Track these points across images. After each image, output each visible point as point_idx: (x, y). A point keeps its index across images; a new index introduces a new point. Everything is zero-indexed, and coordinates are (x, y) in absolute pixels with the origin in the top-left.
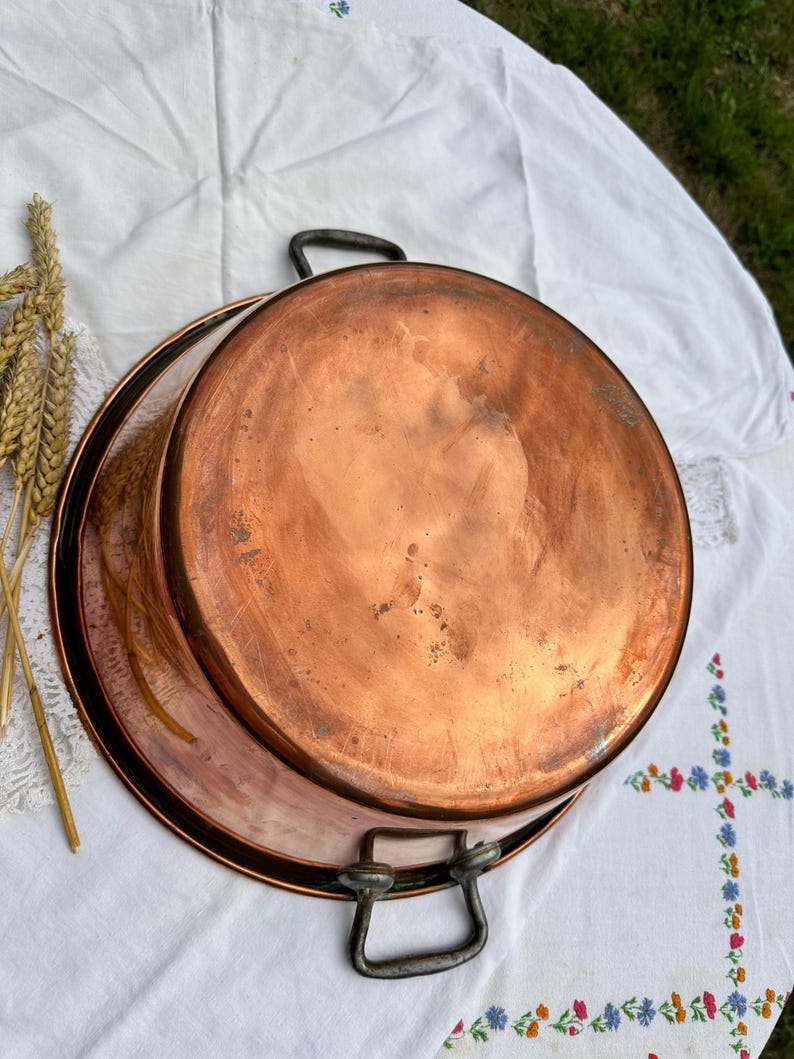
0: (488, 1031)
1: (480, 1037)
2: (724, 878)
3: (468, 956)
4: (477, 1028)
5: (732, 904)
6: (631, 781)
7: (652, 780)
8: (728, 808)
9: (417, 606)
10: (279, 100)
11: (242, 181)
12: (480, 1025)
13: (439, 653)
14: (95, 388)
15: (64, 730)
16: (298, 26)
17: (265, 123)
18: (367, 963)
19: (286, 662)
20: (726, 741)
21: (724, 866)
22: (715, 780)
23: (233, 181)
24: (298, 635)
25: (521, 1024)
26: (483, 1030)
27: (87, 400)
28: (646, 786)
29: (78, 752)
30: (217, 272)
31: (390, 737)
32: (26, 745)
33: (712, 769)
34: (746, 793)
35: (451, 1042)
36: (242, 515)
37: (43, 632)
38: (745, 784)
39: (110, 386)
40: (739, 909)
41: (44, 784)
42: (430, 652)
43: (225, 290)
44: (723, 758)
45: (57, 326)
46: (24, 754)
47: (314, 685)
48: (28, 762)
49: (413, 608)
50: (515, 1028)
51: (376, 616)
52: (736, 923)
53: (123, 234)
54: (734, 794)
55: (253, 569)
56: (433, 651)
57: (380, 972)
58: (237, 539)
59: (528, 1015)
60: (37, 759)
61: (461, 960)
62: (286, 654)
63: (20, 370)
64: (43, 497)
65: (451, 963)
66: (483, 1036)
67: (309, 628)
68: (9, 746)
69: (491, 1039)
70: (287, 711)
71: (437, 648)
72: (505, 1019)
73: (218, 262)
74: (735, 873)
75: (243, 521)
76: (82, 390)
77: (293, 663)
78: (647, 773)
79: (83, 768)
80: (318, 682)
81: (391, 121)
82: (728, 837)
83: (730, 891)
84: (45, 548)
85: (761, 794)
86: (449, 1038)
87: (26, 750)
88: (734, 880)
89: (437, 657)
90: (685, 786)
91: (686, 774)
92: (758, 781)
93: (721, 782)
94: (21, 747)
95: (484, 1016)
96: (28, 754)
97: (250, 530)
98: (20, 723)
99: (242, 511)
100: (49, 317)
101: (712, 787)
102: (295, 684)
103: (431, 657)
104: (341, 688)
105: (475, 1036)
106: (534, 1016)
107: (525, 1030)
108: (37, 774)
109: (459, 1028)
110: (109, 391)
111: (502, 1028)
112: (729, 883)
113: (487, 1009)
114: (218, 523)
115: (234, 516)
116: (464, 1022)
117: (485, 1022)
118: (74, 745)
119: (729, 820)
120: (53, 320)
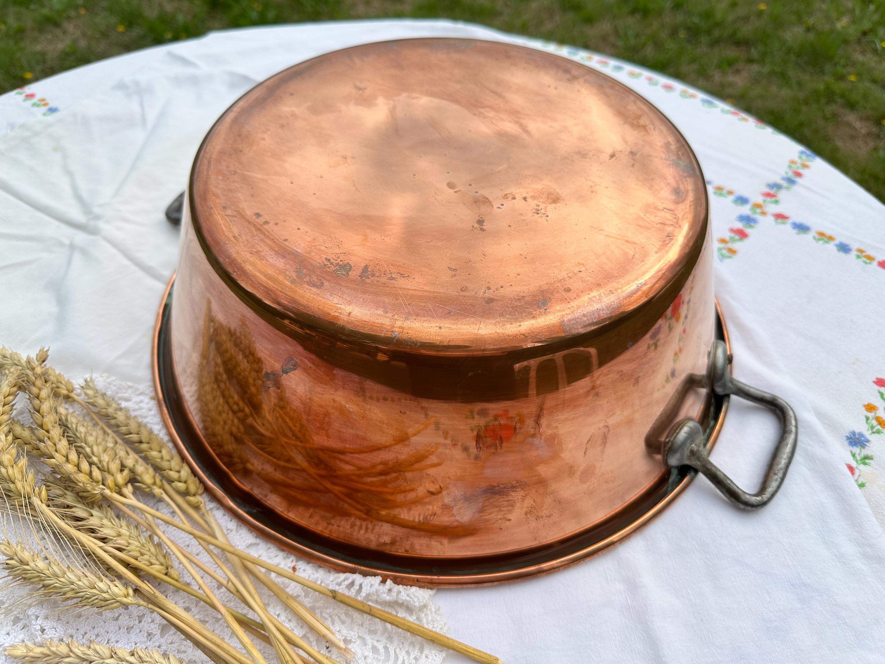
0: (866, 452)
1: (867, 461)
2: (831, 247)
3: (793, 423)
4: (858, 458)
5: (854, 253)
6: (722, 257)
7: (730, 245)
8: (780, 217)
9: (496, 204)
10: (69, 173)
11: (97, 217)
12: (857, 455)
13: (543, 211)
14: (141, 402)
15: (388, 598)
16: (36, 134)
17: (75, 189)
18: (756, 495)
19: (468, 296)
20: (730, 193)
21: (821, 242)
22: (755, 213)
23: (92, 223)
24: (454, 278)
25: (872, 427)
26: (862, 455)
27: (143, 412)
28: (732, 252)
29: (416, 599)
30: (140, 274)
31: (583, 269)
32: (376, 643)
33: (746, 210)
34: (776, 202)
35: (860, 482)
36: (329, 260)
37: (293, 564)
38: (769, 199)
39: (150, 392)
40: (861, 251)
41: (422, 652)
42: (537, 216)
43: (156, 277)
44: (742, 200)
45: (71, 388)
46: (382, 651)
47: (502, 290)
48: (392, 653)
49: (495, 207)
50: (874, 433)
51: (482, 230)
52: (871, 258)
53: (53, 308)
54: (772, 208)
55: (378, 277)
56: (538, 214)
57: (770, 490)
58: (345, 273)
59: (867, 419)
60: (396, 643)
61: (793, 429)
62: (461, 293)
63: (74, 426)
64: (185, 482)
65: (792, 436)
66: (866, 457)
67: (455, 270)
68: (365, 658)
69: (873, 454)
70: (508, 316)
71: (538, 210)
72: (861, 435)
73: (134, 268)
74: (831, 238)
75: (335, 262)
76: (134, 410)
77: (474, 293)
78: (722, 245)
79: (433, 610)
80: (502, 287)
81: (150, 124)
82: (802, 228)
83: (844, 248)
84: (227, 518)
85: (782, 195)
86: (856, 481)
87: (380, 647)
88: (837, 242)
89: (544, 214)
90: (748, 231)
91: (739, 225)
92: (772, 192)
93: (759, 210)
94: (375, 649)
95: (851, 448)
96: (386, 648)
97: (346, 262)
98: (352, 634)
99: (326, 259)
100: (58, 387)
101: (758, 217)
102: (490, 300)
103: (541, 217)
104: (518, 277)
105: (865, 464)
106: (870, 415)
107: (879, 427)
108: (408, 653)
109: (851, 469)
110: (153, 394)
111: (868, 441)
112: (837, 246)
113: (846, 443)
114: (321, 277)
115: (325, 265)
116: (848, 463)
117: (856, 450)
118: (408, 598)
119: (790, 221)
120: (64, 387)
